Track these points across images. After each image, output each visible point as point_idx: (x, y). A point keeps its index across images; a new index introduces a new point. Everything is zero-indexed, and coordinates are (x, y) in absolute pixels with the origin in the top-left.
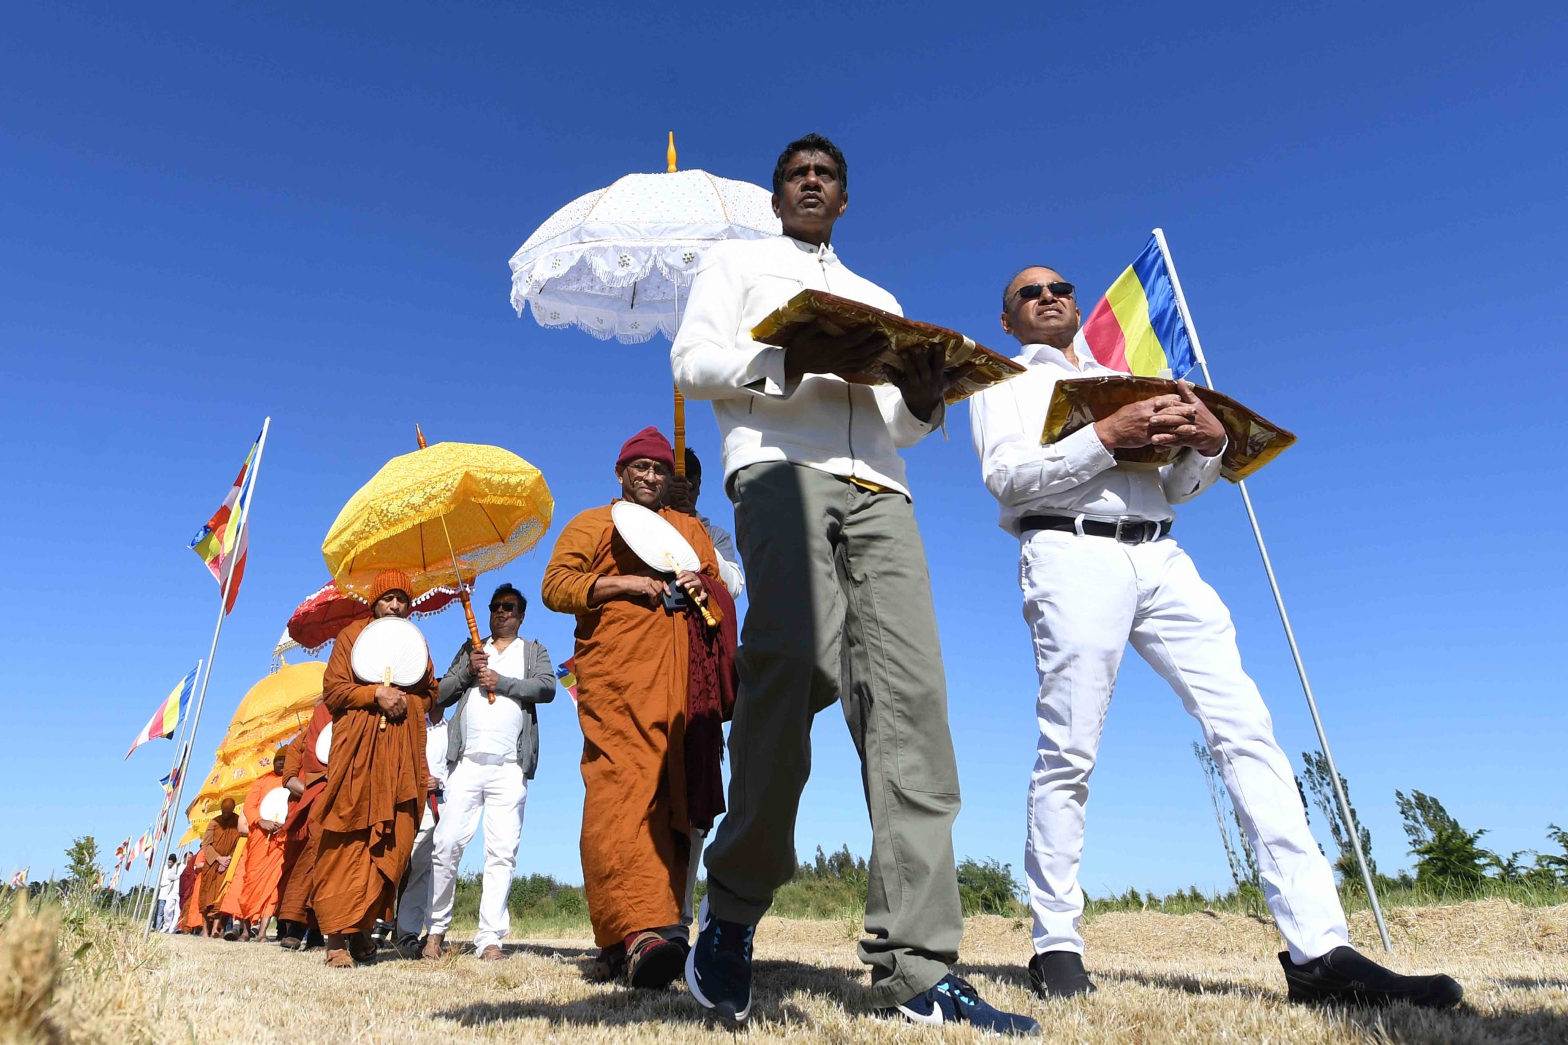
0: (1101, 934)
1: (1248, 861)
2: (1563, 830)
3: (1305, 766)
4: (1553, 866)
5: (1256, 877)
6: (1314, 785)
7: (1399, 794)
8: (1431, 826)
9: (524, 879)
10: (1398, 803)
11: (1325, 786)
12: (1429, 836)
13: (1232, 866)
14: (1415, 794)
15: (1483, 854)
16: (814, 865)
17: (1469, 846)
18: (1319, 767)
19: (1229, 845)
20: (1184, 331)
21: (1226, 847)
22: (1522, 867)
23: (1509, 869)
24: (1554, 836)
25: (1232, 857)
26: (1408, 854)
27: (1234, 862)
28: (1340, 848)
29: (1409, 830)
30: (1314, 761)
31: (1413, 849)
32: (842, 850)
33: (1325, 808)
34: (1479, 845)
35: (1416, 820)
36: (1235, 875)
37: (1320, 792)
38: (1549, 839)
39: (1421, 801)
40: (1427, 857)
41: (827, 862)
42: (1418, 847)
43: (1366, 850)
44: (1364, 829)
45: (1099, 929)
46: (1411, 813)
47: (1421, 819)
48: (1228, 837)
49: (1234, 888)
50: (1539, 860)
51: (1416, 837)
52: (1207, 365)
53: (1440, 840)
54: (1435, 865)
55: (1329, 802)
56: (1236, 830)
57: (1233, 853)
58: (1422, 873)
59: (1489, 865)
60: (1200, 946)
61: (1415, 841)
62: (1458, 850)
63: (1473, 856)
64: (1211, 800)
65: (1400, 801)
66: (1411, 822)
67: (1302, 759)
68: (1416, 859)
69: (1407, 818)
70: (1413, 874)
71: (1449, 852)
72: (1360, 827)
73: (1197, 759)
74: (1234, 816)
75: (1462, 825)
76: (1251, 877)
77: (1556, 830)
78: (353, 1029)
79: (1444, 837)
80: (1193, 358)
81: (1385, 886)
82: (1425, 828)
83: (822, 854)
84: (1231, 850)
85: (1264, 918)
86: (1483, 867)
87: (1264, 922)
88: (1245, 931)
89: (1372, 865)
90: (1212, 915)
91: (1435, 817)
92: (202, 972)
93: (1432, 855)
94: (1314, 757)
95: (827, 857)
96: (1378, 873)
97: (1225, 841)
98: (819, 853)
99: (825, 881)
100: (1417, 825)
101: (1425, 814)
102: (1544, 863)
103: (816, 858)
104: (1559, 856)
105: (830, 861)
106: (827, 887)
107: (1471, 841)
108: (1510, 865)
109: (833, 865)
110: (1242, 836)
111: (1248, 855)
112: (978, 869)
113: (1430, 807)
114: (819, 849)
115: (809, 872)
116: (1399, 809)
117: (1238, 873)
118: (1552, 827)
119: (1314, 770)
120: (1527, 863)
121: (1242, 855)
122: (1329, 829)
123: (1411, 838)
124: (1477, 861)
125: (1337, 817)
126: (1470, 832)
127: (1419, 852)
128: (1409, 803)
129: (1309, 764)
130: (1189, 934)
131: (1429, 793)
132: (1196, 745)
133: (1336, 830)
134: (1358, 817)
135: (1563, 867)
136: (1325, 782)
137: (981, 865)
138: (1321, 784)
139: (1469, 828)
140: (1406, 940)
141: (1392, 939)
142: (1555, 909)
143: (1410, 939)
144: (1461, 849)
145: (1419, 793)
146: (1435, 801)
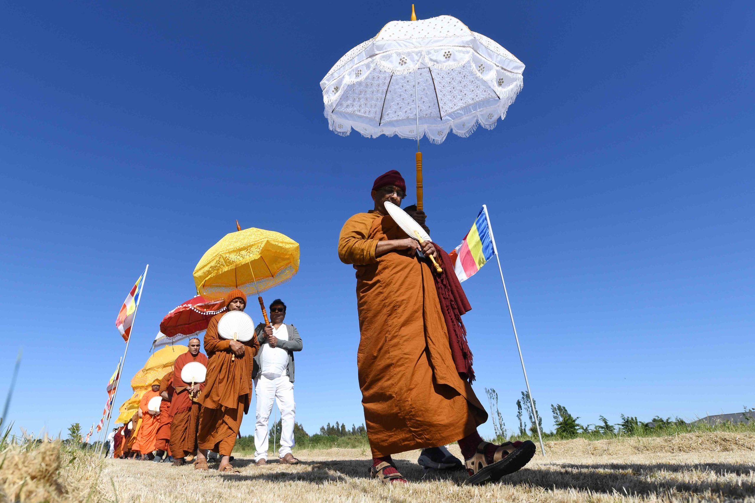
1: (501, 428)
2: (604, 417)
3: (522, 396)
4: (600, 429)
5: (503, 433)
6: (525, 402)
7: (552, 405)
8: (562, 416)
9: (246, 437)
10: (552, 409)
11: (528, 403)
12: (561, 419)
13: (495, 430)
14: (558, 406)
15: (578, 425)
16: (351, 431)
17: (573, 423)
18: (527, 396)
19: (495, 423)
20: (491, 242)
21: (494, 423)
22: (590, 429)
23: (586, 430)
24: (601, 419)
25: (496, 427)
26: (554, 425)
27: (496, 428)
28: (531, 424)
29: (555, 417)
30: (525, 394)
31: (555, 424)
32: (361, 425)
33: (528, 410)
34: (577, 422)
35: (557, 414)
36: (496, 433)
37: (526, 405)
38: (600, 420)
39: (559, 408)
40: (560, 426)
41: (356, 430)
42: (557, 423)
43: (540, 424)
44: (540, 417)
46: (556, 412)
47: (559, 414)
48: (494, 420)
49: (496, 437)
50: (596, 427)
51: (557, 420)
52: (498, 255)
53: (564, 420)
54: (562, 429)
55: (529, 408)
56: (497, 418)
57: (496, 425)
58: (558, 431)
59: (579, 429)
61: (556, 421)
63: (574, 426)
64: (490, 408)
65: (552, 408)
66: (555, 415)
67: (521, 393)
68: (556, 427)
69: (554, 413)
70: (555, 432)
71: (567, 425)
72: (539, 417)
73: (486, 394)
74: (497, 413)
75: (572, 416)
76: (501, 433)
77: (602, 417)
79: (566, 419)
80: (493, 252)
81: (546, 436)
82: (560, 417)
83: (354, 427)
84: (495, 424)
89: (541, 429)
91: (563, 413)
92: (122, 470)
93: (561, 426)
94: (525, 393)
95: (356, 428)
96: (543, 431)
97: (494, 422)
98: (353, 427)
99: (355, 436)
100: (558, 416)
101: (560, 412)
102: (597, 428)
103: (352, 428)
104: (602, 426)
105: (357, 429)
106: (356, 438)
107: (574, 421)
108: (586, 429)
109: (358, 431)
110: (499, 419)
111: (501, 426)
113: (562, 410)
114: (353, 425)
115: (349, 433)
116: (552, 410)
117: (497, 432)
118: (601, 416)
119: (525, 397)
120: (592, 428)
121: (499, 426)
122: (528, 417)
123: (555, 420)
124: (576, 428)
125: (531, 413)
126: (574, 418)
127: (557, 425)
128: (555, 409)
129: (523, 395)
131: (562, 405)
132: (486, 389)
133: (531, 418)
134: (538, 413)
135: (603, 429)
136: (528, 401)
138: (527, 402)
139: (574, 417)
140: (550, 452)
141: (546, 452)
142: (599, 441)
143: (551, 452)
144: (571, 424)
145: (559, 405)
146: (564, 408)
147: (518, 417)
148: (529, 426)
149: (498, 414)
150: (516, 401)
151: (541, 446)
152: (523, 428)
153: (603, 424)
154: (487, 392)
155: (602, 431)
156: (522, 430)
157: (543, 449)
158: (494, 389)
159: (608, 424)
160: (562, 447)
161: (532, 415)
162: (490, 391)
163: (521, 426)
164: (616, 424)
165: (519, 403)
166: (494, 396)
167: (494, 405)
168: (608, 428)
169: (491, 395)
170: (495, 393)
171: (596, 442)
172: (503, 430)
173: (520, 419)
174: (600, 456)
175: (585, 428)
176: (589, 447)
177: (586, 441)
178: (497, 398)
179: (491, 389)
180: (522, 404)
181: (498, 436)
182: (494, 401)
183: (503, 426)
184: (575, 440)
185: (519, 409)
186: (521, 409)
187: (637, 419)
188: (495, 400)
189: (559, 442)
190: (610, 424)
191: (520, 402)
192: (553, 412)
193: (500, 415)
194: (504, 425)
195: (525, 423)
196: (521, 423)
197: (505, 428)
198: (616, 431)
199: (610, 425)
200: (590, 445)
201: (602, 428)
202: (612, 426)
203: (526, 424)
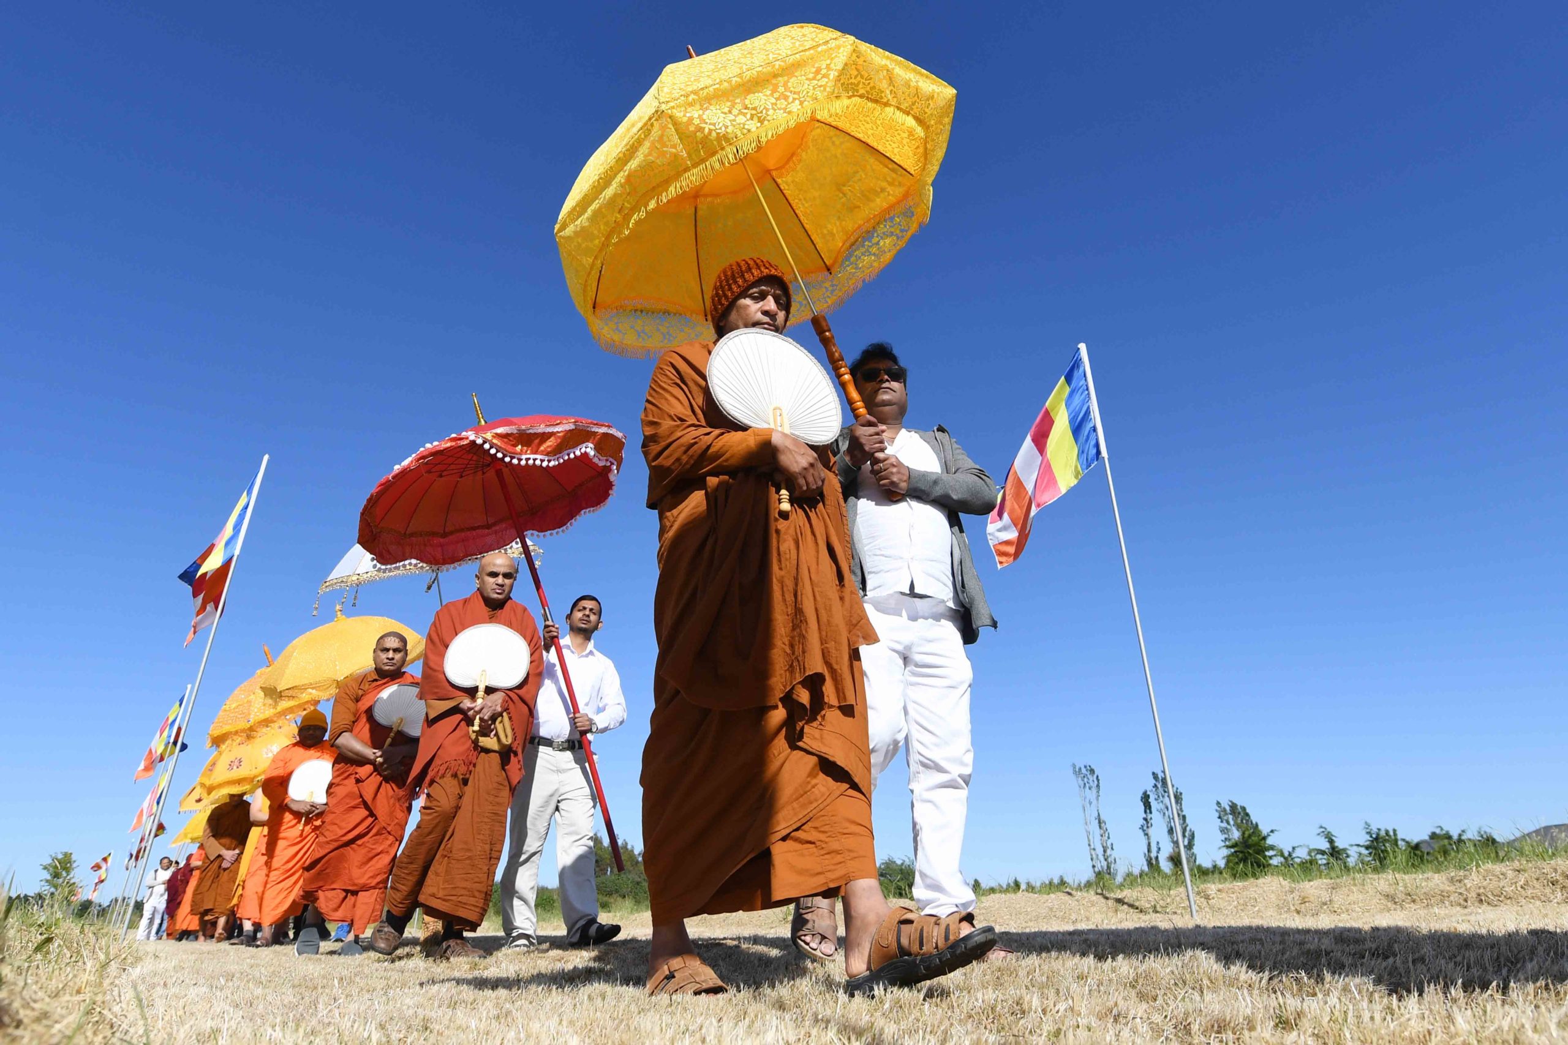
0: (984, 911)
1: (1104, 856)
2: (1328, 830)
3: (1154, 782)
4: (1319, 856)
5: (1109, 867)
6: (1158, 796)
7: (1218, 803)
8: (1238, 827)
11: (1166, 797)
12: (1236, 835)
13: (1092, 859)
14: (1230, 804)
15: (1272, 848)
17: (1263, 842)
18: (1163, 783)
19: (1092, 844)
20: (1095, 430)
21: (1089, 845)
22: (1298, 857)
23: (1288, 858)
24: (1322, 834)
25: (1093, 852)
26: (1220, 848)
27: (1094, 856)
28: (1171, 846)
29: (1223, 831)
30: (1159, 778)
31: (1223, 844)
33: (1163, 814)
34: (1270, 841)
35: (1228, 823)
36: (1094, 866)
37: (1161, 801)
38: (1319, 837)
39: (1233, 806)
40: (1233, 850)
42: (1227, 843)
43: (1190, 846)
44: (1189, 831)
45: (983, 908)
46: (1225, 818)
47: (1232, 822)
48: (1091, 838)
49: (1092, 876)
50: (1309, 854)
51: (1226, 836)
52: (1108, 458)
53: (1243, 838)
54: (1237, 856)
55: (1168, 809)
56: (1098, 832)
57: (1094, 849)
58: (1228, 862)
59: (1275, 855)
60: (1058, 918)
61: (1226, 839)
62: (1254, 845)
63: (1264, 850)
64: (1081, 809)
65: (1219, 809)
66: (1224, 825)
67: (1152, 777)
68: (1226, 852)
69: (1222, 822)
70: (1222, 864)
71: (1248, 846)
72: (1188, 829)
73: (1073, 777)
74: (1097, 821)
75: (1260, 827)
76: (1105, 868)
77: (1323, 830)
78: (321, 1006)
79: (1247, 833)
80: (1098, 453)
81: (1203, 873)
82: (1234, 829)
84: (1092, 847)
85: (1108, 895)
86: (1271, 857)
87: (1107, 898)
88: (1093, 905)
89: (1192, 858)
90: (1069, 894)
91: (1242, 821)
93: (1236, 849)
94: (1161, 775)
96: (1197, 863)
97: (1089, 841)
100: (1229, 827)
101: (1235, 820)
102: (1313, 854)
104: (1323, 848)
107: (1264, 838)
108: (1290, 855)
110: (1102, 836)
111: (1105, 851)
112: (897, 865)
113: (1239, 813)
116: (1217, 815)
117: (1096, 865)
118: (1321, 827)
119: (1159, 785)
120: (1302, 854)
121: (1100, 851)
122: (1165, 830)
123: (1223, 837)
124: (1267, 853)
126: (1265, 832)
127: (1228, 847)
128: (1225, 810)
130: (1051, 909)
131: (1239, 803)
132: (1074, 766)
133: (1171, 832)
134: (1187, 821)
135: (1325, 857)
136: (1165, 794)
137: (899, 862)
138: (1163, 797)
139: (1264, 829)
140: (1207, 909)
141: (1198, 908)
142: (1312, 883)
143: (1210, 908)
144: (1257, 844)
145: (1233, 803)
146: (1244, 809)
147: (1144, 831)
148: (1167, 849)
149: (1100, 822)
150: (1140, 794)
151: (1188, 896)
152: (1153, 854)
153: (1325, 845)
154: (1077, 772)
155: (1322, 860)
156: (1151, 859)
157: (1192, 903)
158: (1093, 767)
159: (1336, 844)
160: (1234, 896)
161: (1173, 824)
162: (1084, 770)
163: (1149, 851)
164: (1352, 845)
165: (1145, 799)
166: (1091, 781)
167: (1090, 803)
168: (1335, 853)
169: (1086, 780)
170: (1095, 776)
171: (1307, 885)
172: (1109, 860)
173: (1146, 834)
174: (1313, 915)
175: (1286, 854)
176: (1290, 897)
177: (1286, 883)
178: (1098, 786)
179: (1085, 767)
180: (1152, 800)
181: (1099, 874)
182: (1091, 794)
183: (1109, 852)
184: (1261, 881)
185: (1145, 812)
186: (1151, 813)
187: (1397, 832)
188: (1094, 790)
189: (1227, 885)
190: (1340, 844)
191: (1149, 796)
192: (1219, 817)
193: (1103, 825)
194: (1112, 849)
195: (1158, 843)
196: (1149, 845)
197: (1113, 854)
198: (1351, 861)
199: (1341, 847)
200: (1292, 892)
201: (1323, 853)
202: (1344, 850)
203: (1160, 846)
